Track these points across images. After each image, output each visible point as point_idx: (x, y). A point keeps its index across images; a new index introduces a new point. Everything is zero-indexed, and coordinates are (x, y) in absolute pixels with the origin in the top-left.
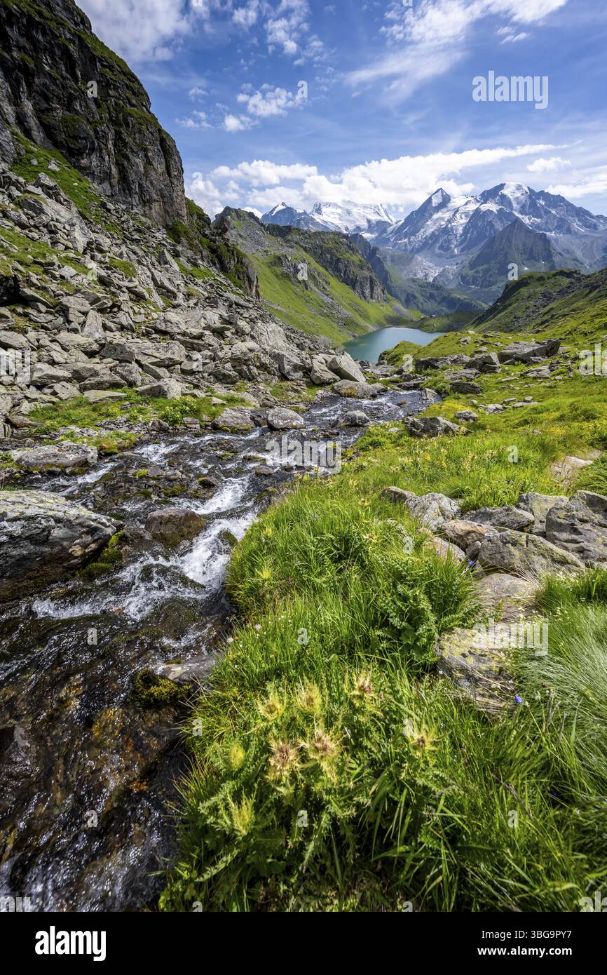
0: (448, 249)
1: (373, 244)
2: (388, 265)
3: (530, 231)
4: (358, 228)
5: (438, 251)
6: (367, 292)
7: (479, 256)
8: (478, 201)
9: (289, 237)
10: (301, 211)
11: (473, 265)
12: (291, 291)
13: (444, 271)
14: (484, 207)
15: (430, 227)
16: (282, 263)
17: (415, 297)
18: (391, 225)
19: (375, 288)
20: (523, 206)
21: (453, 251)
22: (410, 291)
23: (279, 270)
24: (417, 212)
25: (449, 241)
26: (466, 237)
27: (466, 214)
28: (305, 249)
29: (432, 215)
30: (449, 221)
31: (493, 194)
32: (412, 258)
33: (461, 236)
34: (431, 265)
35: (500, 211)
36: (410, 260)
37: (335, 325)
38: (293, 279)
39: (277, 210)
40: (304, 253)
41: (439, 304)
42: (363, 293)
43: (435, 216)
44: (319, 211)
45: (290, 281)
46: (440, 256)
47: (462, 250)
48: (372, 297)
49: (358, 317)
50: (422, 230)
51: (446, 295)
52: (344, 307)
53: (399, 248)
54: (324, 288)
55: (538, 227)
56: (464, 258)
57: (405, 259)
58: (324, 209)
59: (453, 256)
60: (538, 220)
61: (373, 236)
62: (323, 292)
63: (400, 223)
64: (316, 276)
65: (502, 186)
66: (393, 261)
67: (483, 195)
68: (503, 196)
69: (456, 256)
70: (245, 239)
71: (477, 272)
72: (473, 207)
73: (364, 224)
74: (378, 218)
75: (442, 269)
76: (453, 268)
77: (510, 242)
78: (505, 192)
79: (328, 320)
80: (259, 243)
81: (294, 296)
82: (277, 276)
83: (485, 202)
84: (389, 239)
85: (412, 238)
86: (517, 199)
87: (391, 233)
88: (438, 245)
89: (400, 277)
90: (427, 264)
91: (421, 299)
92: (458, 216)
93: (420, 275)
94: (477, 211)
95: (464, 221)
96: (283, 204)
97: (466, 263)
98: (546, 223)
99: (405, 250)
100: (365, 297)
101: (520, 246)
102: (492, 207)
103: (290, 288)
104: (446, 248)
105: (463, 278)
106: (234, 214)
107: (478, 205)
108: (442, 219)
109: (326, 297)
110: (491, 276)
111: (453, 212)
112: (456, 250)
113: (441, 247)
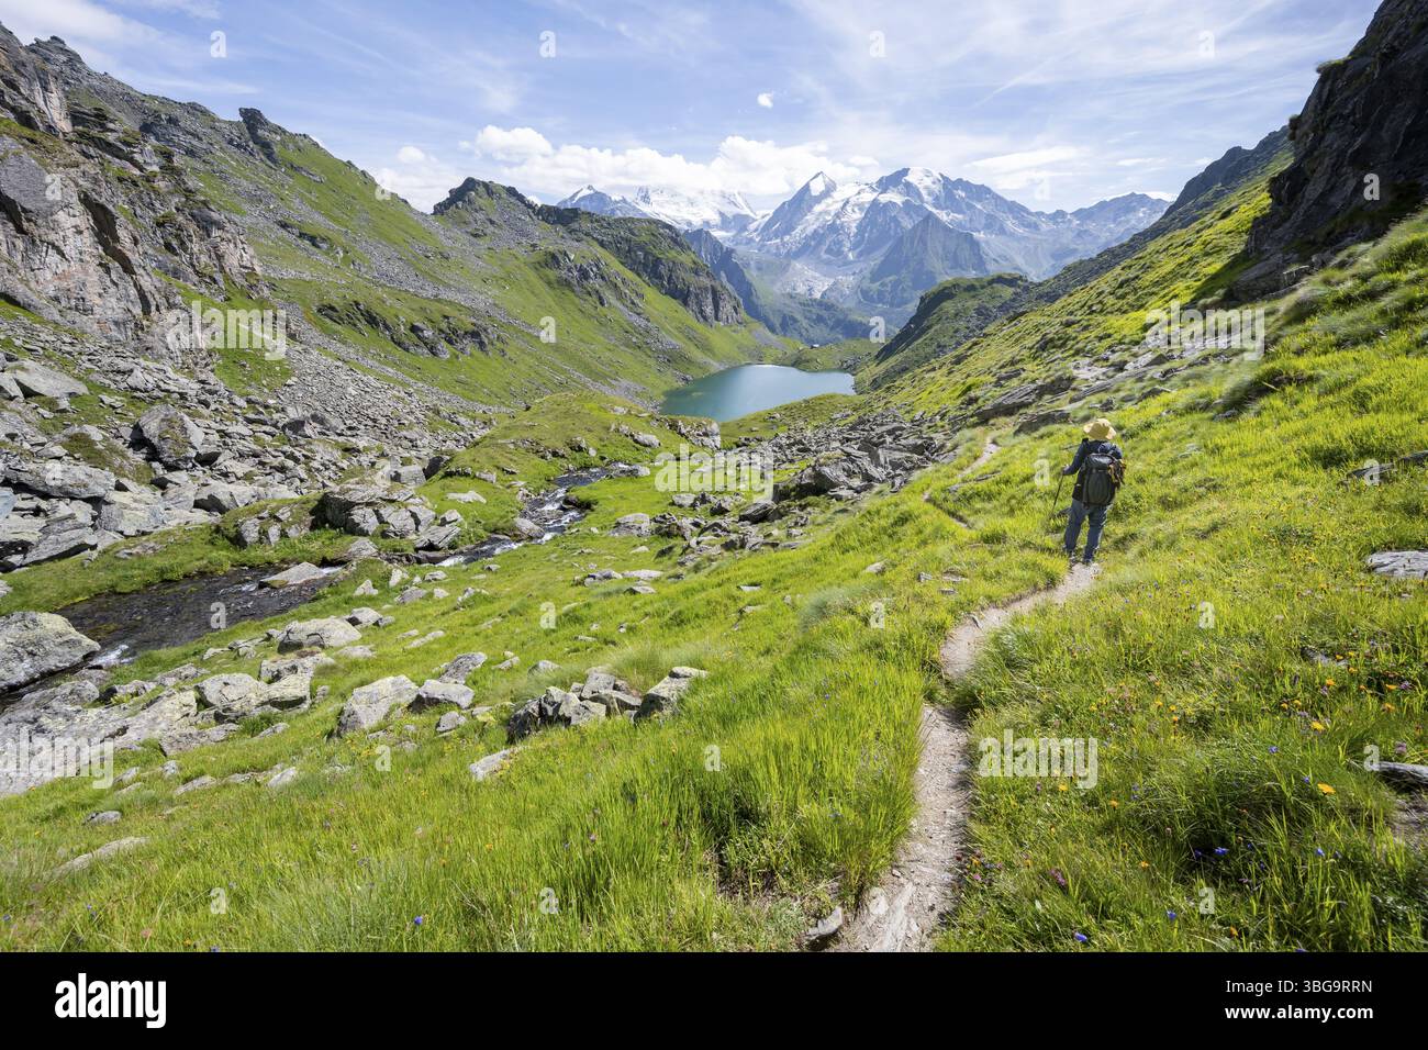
0: (839, 253)
1: (727, 245)
2: (752, 275)
3: (951, 230)
4: (707, 223)
5: (825, 256)
6: (709, 310)
7: (883, 263)
8: (874, 190)
9: (575, 225)
10: (618, 198)
11: (875, 277)
12: (572, 308)
13: (835, 284)
14: (884, 198)
15: (810, 223)
16: (558, 262)
17: (795, 321)
18: (754, 220)
19: (721, 304)
20: (937, 198)
21: (846, 257)
22: (787, 311)
23: (552, 274)
24: (791, 203)
25: (840, 243)
26: (863, 237)
27: (860, 206)
28: (602, 244)
29: (811, 207)
30: (837, 216)
31: (896, 180)
32: (788, 265)
33: (856, 235)
34: (817, 275)
35: (906, 203)
36: (784, 269)
37: (652, 362)
38: (577, 289)
39: (579, 196)
40: (600, 249)
41: (832, 329)
42: (702, 312)
43: (818, 208)
44: (646, 199)
45: (573, 291)
46: (828, 263)
47: (860, 254)
48: (717, 318)
49: (693, 348)
50: (800, 227)
51: (841, 317)
52: (668, 332)
53: (768, 252)
54: (633, 303)
55: (960, 225)
56: (862, 265)
57: (779, 265)
58: (653, 197)
59: (847, 263)
60: (960, 216)
61: (730, 234)
62: (631, 310)
63: (767, 219)
64: (620, 284)
65: (905, 172)
66: (759, 269)
67: (880, 181)
68: (908, 185)
69: (851, 263)
70: (500, 227)
71: (883, 285)
72: (868, 197)
73: (715, 218)
74: (736, 210)
75: (832, 281)
76: (848, 281)
77: (925, 244)
78: (910, 178)
79: (638, 353)
80: (522, 233)
81: (578, 316)
82: (549, 283)
83: (884, 191)
84: (751, 240)
85: (787, 238)
86: (926, 188)
87: (756, 230)
88: (825, 248)
89: (770, 291)
90: (810, 273)
91: (805, 323)
92: (849, 208)
93: (801, 289)
94: (875, 203)
95: (858, 215)
96: (590, 188)
97: (867, 273)
98: (971, 220)
99: (777, 255)
100: (705, 318)
101: (940, 251)
102: (894, 197)
103: (573, 303)
104: (836, 251)
105: (865, 293)
106: (481, 189)
107: (875, 194)
108: (827, 213)
109: (635, 317)
110: (903, 290)
111: (841, 204)
112: (850, 255)
113: (829, 251)
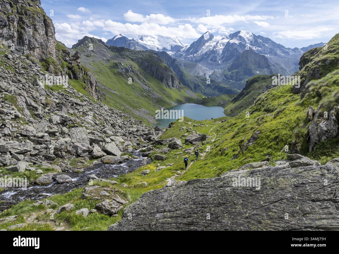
0: (215, 61)
1: (173, 57)
2: (183, 68)
3: (257, 54)
4: (164, 49)
5: (210, 62)
6: (170, 83)
7: (232, 65)
8: (228, 38)
9: (123, 53)
10: (131, 39)
11: (230, 70)
12: (123, 82)
13: (214, 72)
14: (232, 41)
15: (205, 49)
16: (118, 67)
17: (199, 86)
18: (183, 48)
19: (175, 81)
20: (251, 42)
21: (218, 62)
22: (196, 82)
23: (116, 70)
24: (197, 42)
25: (216, 57)
26: (224, 55)
27: (223, 44)
28: (132, 60)
29: (205, 44)
30: (214, 47)
31: (235, 35)
32: (196, 65)
33: (221, 55)
34: (207, 69)
35: (240, 43)
36: (194, 66)
37: (151, 102)
38: (124, 76)
39: (116, 38)
40: (132, 62)
41: (214, 89)
42: (168, 84)
43: (207, 44)
44: (142, 39)
45: (123, 77)
46: (211, 64)
47: (223, 62)
48: (173, 86)
49: (165, 97)
50: (200, 51)
51: (217, 85)
52: (157, 91)
53: (188, 59)
54: (144, 81)
55: (260, 52)
56: (224, 66)
57: (192, 65)
58: (144, 38)
59: (219, 65)
60: (260, 49)
61: (173, 53)
62: (143, 83)
63: (188, 47)
64: (139, 74)
65: (239, 32)
66: (185, 66)
67: (230, 35)
68: (240, 37)
69: (220, 64)
70: (96, 53)
71: (232, 73)
72: (226, 41)
73: (169, 48)
74: (176, 44)
75: (213, 71)
76: (219, 71)
77: (248, 59)
78: (241, 34)
79: (146, 99)
80: (104, 56)
81: (125, 85)
82: (115, 74)
83: (232, 39)
84: (182, 55)
85: (195, 55)
86: (247, 38)
87: (183, 52)
88: (210, 59)
89: (189, 74)
90: (204, 68)
91: (203, 87)
92: (219, 45)
93: (201, 74)
94: (228, 43)
95: (222, 47)
96: (120, 35)
97: (226, 68)
98: (264, 50)
99: (192, 61)
100: (169, 86)
101: (253, 61)
102: (235, 41)
103: (123, 81)
104: (214, 60)
105: (226, 76)
106: (89, 40)
107: (228, 40)
108: (211, 46)
109: (145, 86)
110: (240, 75)
111: (216, 43)
112: (220, 62)
113: (211, 60)
